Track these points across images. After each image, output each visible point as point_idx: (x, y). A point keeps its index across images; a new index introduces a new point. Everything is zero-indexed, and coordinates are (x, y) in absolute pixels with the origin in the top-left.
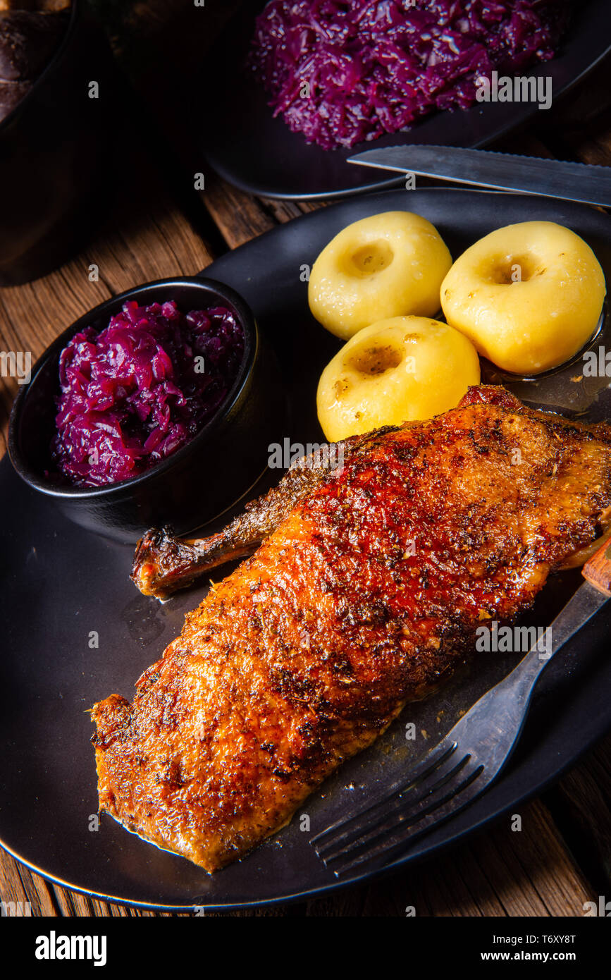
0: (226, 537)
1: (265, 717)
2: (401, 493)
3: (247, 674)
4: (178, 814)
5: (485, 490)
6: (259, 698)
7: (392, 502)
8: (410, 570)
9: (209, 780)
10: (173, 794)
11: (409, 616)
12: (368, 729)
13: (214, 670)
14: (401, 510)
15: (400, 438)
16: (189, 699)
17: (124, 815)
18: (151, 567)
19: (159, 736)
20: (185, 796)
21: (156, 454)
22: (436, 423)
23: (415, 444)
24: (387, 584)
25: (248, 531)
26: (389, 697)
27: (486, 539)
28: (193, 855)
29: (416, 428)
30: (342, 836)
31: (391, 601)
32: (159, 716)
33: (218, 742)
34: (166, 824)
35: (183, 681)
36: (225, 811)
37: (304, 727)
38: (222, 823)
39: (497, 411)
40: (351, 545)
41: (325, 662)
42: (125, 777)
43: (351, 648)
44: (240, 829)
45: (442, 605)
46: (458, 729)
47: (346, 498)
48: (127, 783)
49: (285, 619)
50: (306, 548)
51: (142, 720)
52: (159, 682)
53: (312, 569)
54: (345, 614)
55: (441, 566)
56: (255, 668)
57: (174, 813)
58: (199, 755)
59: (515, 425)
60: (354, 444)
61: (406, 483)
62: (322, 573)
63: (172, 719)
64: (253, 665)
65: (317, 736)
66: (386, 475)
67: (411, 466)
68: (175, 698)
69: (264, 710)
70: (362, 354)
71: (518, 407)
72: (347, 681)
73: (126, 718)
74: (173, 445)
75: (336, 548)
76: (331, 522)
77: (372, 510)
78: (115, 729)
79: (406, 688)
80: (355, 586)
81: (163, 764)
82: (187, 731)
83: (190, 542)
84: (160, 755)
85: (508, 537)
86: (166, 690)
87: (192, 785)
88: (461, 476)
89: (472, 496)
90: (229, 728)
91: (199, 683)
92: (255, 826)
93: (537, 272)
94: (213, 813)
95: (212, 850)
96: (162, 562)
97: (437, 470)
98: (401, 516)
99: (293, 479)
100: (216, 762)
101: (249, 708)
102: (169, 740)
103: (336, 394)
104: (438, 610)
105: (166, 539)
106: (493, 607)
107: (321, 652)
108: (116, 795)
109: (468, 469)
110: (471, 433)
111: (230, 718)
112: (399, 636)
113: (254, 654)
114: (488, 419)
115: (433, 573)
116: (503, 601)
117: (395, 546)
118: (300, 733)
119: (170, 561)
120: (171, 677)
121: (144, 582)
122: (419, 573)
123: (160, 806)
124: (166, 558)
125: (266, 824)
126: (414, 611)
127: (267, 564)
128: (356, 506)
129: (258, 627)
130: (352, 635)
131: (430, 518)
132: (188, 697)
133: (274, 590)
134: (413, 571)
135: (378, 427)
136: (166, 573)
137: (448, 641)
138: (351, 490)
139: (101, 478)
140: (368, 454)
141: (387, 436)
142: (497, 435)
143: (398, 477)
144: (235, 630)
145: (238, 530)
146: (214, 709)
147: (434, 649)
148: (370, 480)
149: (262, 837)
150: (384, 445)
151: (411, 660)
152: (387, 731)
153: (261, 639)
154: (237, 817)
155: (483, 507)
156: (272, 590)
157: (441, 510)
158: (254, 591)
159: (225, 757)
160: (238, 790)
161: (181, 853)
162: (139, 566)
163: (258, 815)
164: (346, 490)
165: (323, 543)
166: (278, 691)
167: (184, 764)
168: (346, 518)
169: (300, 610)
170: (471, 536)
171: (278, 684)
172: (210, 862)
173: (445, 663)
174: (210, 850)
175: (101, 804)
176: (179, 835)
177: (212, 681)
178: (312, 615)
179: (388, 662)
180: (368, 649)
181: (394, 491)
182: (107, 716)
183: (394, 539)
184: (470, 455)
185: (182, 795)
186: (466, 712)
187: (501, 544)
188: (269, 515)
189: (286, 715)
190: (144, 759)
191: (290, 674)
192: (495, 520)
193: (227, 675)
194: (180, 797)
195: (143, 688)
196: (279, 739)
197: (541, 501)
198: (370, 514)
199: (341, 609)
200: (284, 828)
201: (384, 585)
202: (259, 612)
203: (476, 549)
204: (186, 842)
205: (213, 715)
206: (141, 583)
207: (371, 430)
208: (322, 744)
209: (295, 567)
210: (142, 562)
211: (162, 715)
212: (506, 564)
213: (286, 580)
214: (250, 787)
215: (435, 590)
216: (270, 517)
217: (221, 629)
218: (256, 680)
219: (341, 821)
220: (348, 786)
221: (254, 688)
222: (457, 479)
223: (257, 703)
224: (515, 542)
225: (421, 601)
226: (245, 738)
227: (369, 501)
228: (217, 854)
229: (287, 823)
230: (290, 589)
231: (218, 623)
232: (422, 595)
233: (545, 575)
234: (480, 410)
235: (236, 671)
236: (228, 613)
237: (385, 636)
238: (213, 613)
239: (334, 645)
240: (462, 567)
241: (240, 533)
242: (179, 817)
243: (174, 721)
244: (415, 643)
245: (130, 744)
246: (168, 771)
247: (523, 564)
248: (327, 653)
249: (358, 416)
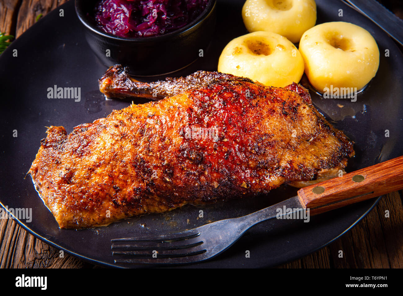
0: (150, 87)
1: (123, 174)
2: (239, 111)
3: (126, 151)
4: (60, 194)
5: (276, 131)
6: (125, 165)
7: (233, 113)
8: (224, 147)
9: (82, 188)
10: (63, 184)
11: (212, 167)
12: (165, 205)
13: (112, 141)
14: (234, 119)
15: (252, 87)
16: (94, 148)
17: (37, 181)
18: (110, 81)
19: (71, 156)
20: (68, 189)
21: (140, 33)
22: (271, 90)
23: (257, 93)
24: (210, 148)
25: (161, 89)
26: (182, 197)
27: (264, 153)
28: (57, 216)
29: (261, 87)
30: (127, 246)
31: (207, 156)
32: (76, 148)
33: (96, 173)
34: (53, 196)
35: (96, 138)
36: (82, 205)
37: (138, 188)
38: (78, 209)
39: (301, 100)
40: (204, 121)
41: (163, 166)
42: (47, 165)
43: (178, 166)
44: (84, 216)
45: (228, 170)
46: (204, 227)
47: (213, 99)
48: (46, 168)
49: (156, 137)
50: (183, 111)
51: (68, 145)
52: (85, 132)
53: (180, 122)
54: (184, 150)
55: (238, 153)
56: (130, 151)
57: (59, 193)
58: (84, 175)
59: (305, 110)
60: (230, 78)
61: (244, 108)
62: (184, 126)
63: (81, 152)
64: (130, 149)
65: (141, 195)
66: (237, 100)
67: (250, 102)
68: (88, 143)
69: (124, 171)
70: (254, 42)
71: (310, 103)
72: (168, 180)
73: (61, 140)
74: (149, 34)
75: (196, 119)
76: (200, 106)
77: (222, 111)
78: (54, 142)
79: (191, 197)
80: (195, 140)
81: (66, 169)
82: (85, 161)
83: (134, 80)
84: (67, 164)
85: (274, 158)
86: (86, 138)
87: (74, 186)
88: (270, 119)
89: (269, 131)
90: (104, 170)
91: (102, 143)
92: (92, 220)
93: (350, 50)
94: (76, 203)
95: (67, 218)
96: (116, 82)
97: (261, 110)
98: (233, 121)
99: (194, 78)
100: (90, 182)
101: (118, 167)
102: (75, 160)
103: (234, 52)
104: (226, 172)
105: (123, 73)
106: (250, 184)
107: (164, 161)
108: (39, 170)
109: (274, 118)
110: (284, 103)
111: (107, 166)
112: (202, 173)
113: (133, 144)
114: (295, 101)
115: (233, 154)
116: (256, 184)
117: (223, 133)
118: (134, 190)
119: (120, 83)
120: (91, 133)
121: (104, 86)
122: (226, 151)
123: (55, 186)
124: (119, 81)
125: (97, 221)
126: (215, 166)
127: (162, 109)
128: (216, 105)
129: (142, 134)
130: (182, 161)
131: (245, 130)
132: (94, 146)
133: (159, 121)
134: (225, 149)
135: (245, 77)
136: (115, 87)
137: (222, 187)
138: (218, 97)
139: (110, 30)
140: (234, 86)
141: (247, 83)
142: (295, 110)
143: (241, 104)
144: (131, 129)
145: (157, 87)
146: (102, 158)
147: (214, 187)
148: (229, 97)
149: (92, 225)
150: (243, 86)
151: (201, 187)
152: (172, 211)
153: (140, 140)
154: (86, 210)
155: (271, 138)
156: (157, 121)
157: (252, 129)
158: (149, 117)
159: (95, 182)
160: (93, 199)
161: (52, 212)
162: (105, 78)
163: (96, 214)
164: (215, 96)
165: (192, 113)
166: (135, 167)
167: (76, 174)
168: (209, 108)
169: (165, 137)
170: (259, 147)
171: (137, 164)
172: (63, 223)
173: (215, 196)
174: (66, 218)
175: (30, 171)
176: (56, 204)
177: (108, 145)
178: (169, 142)
179: (190, 181)
180: (185, 171)
181: (236, 109)
182: (54, 134)
183: (224, 129)
184: (278, 112)
185: (67, 187)
186: (212, 222)
187: (269, 158)
188: (174, 88)
189: (132, 179)
190: (59, 162)
191: (144, 163)
192: (273, 147)
193: (116, 147)
194: (66, 188)
195: (77, 131)
196: (124, 187)
197: (297, 150)
198: (220, 113)
199: (183, 147)
200: (104, 227)
201: (208, 147)
202: (146, 127)
203: (258, 155)
204: (57, 208)
205: (100, 161)
206: (102, 85)
207: (241, 76)
208: (141, 200)
209: (173, 117)
210: (107, 76)
211: (78, 148)
212: (267, 169)
213: (166, 120)
214: (99, 201)
215: (230, 162)
216: (175, 89)
217: (125, 125)
218: (128, 156)
219: (130, 239)
220: (142, 225)
221: (125, 159)
222: (267, 119)
223: (123, 166)
224: (276, 161)
225: (220, 163)
226: (109, 178)
227: (223, 107)
228: (68, 222)
229: (106, 225)
230: (166, 125)
231: (126, 122)
232: (223, 161)
233: (281, 183)
234: (293, 95)
235: (121, 147)
236: (132, 120)
237: (196, 170)
238: (126, 116)
239: (171, 161)
240: (247, 159)
241: (157, 88)
242: (60, 196)
243: (82, 153)
244: (207, 180)
245: (57, 152)
246: (67, 173)
247: (274, 173)
248: (166, 162)
249: (238, 67)
